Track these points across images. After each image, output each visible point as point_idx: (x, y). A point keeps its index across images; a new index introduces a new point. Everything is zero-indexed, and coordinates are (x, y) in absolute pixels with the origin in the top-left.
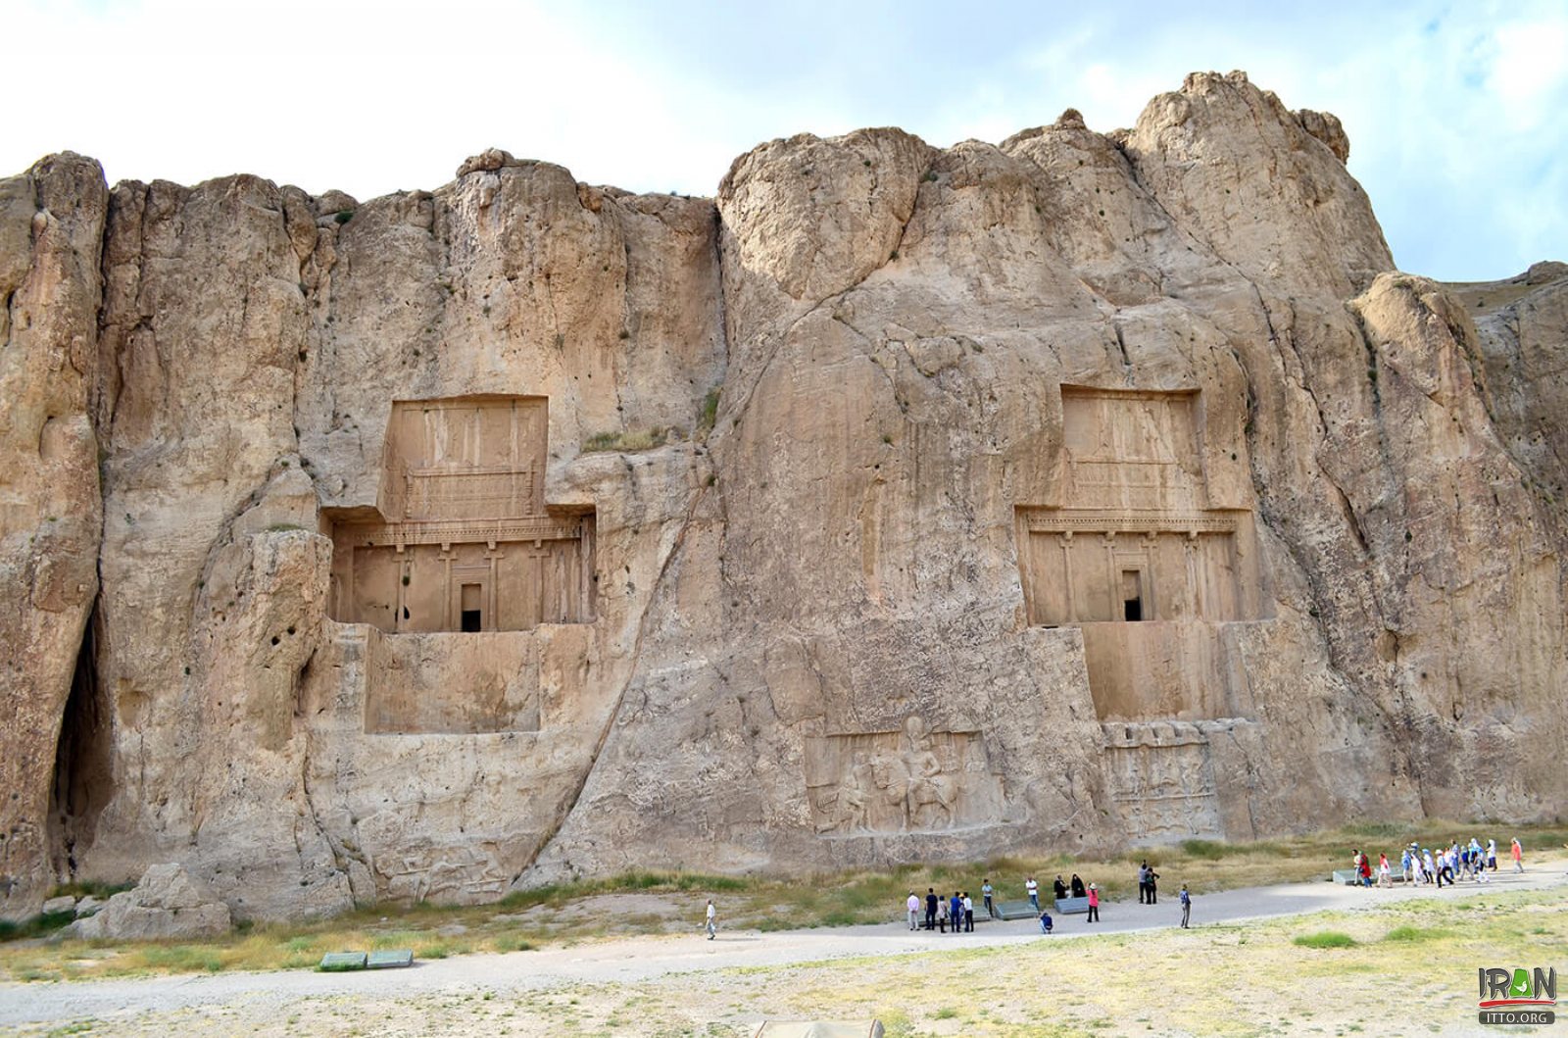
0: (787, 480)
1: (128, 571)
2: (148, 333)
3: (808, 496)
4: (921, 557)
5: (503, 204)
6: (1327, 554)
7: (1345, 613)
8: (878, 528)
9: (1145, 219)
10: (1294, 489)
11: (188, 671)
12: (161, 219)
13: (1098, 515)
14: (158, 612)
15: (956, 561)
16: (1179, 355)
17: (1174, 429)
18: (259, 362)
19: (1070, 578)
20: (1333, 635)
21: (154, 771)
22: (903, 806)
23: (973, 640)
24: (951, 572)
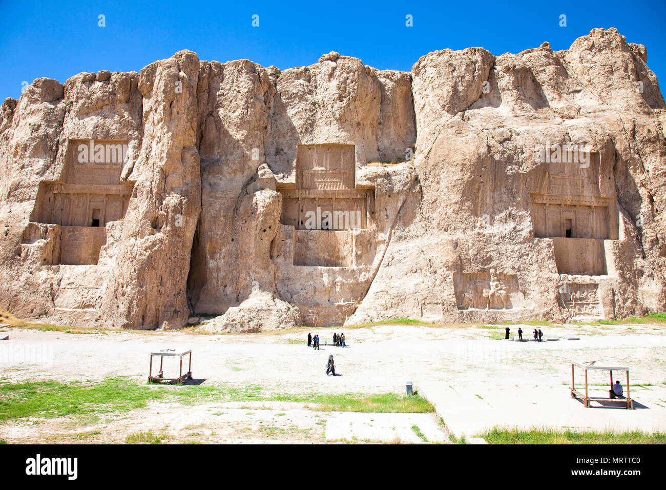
0: (447, 180)
1: (211, 203)
2: (212, 118)
3: (455, 186)
4: (495, 210)
5: (338, 73)
8: (480, 199)
9: (574, 86)
10: (630, 191)
11: (233, 240)
12: (215, 76)
13: (559, 198)
14: (222, 218)
15: (508, 212)
16: (591, 139)
18: (253, 129)
19: (547, 221)
21: (222, 274)
22: (487, 301)
24: (506, 216)
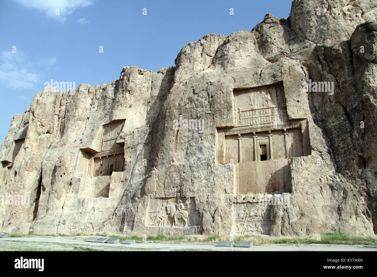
0: (160, 129)
3: (163, 133)
4: (189, 146)
6: (335, 130)
7: (341, 151)
8: (178, 139)
9: (290, 37)
10: (327, 109)
13: (248, 127)
15: (197, 146)
17: (277, 96)
18: (76, 120)
19: (240, 149)
24: (196, 149)
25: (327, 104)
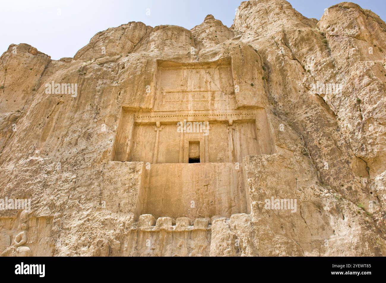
6: (311, 122)
7: (325, 151)
13: (173, 113)
15: (84, 131)
17: (221, 78)
20: (320, 165)
23: (75, 168)
25: (291, 94)
